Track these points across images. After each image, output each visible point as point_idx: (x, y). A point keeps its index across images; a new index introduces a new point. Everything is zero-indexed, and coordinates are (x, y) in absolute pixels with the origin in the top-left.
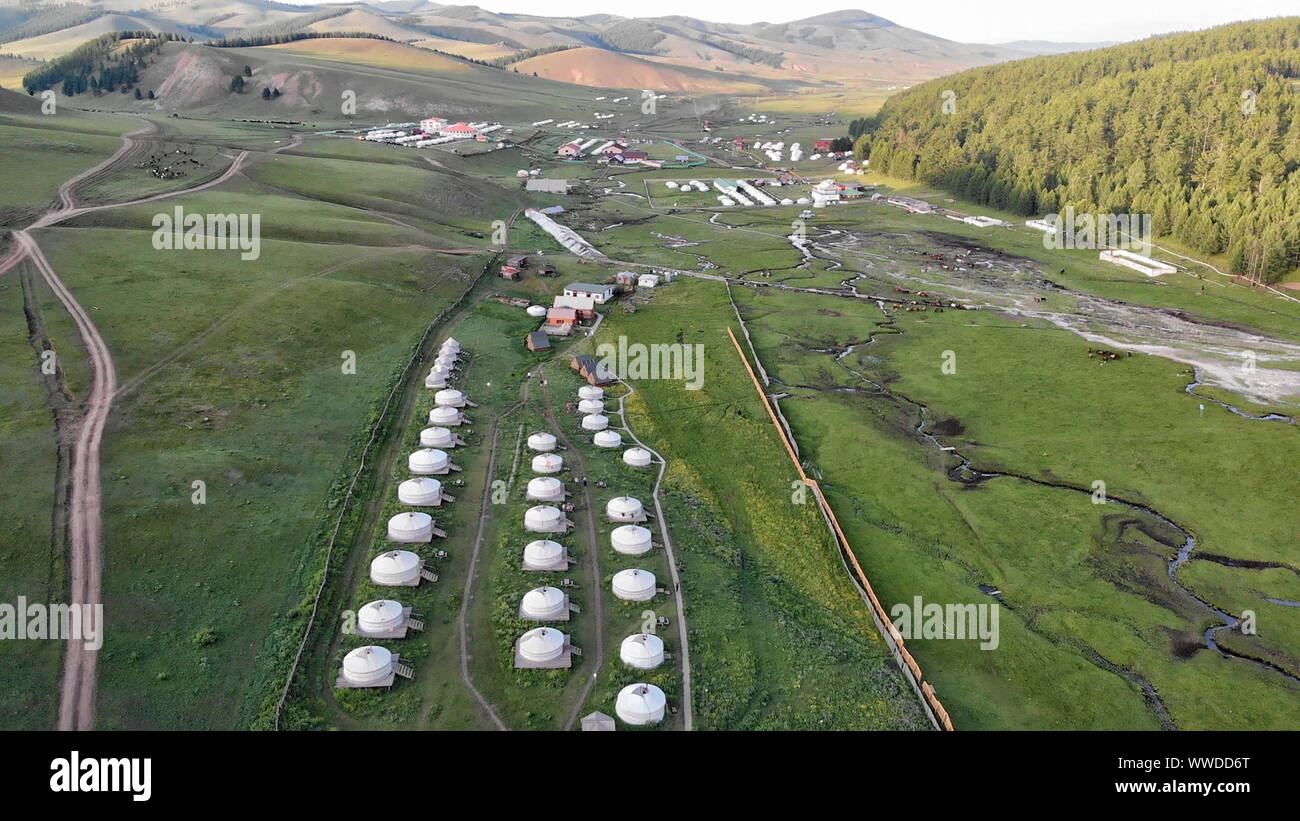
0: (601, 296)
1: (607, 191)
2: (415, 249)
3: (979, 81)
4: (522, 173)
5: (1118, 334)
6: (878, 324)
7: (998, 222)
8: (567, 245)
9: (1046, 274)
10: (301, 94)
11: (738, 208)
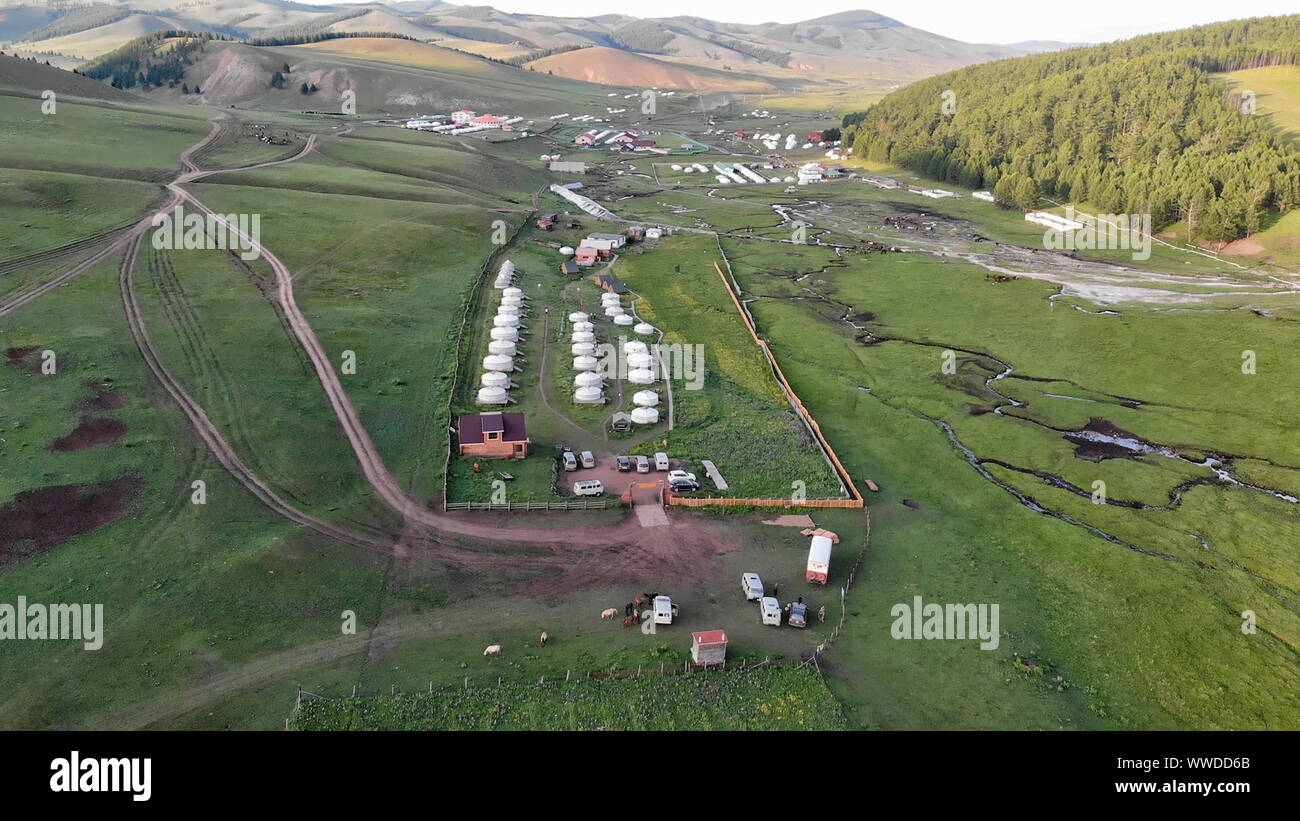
0: (618, 242)
1: (620, 173)
2: (469, 206)
3: (959, 78)
4: (544, 157)
5: (1015, 267)
6: (831, 261)
7: (950, 194)
8: (587, 210)
9: (977, 230)
10: (336, 89)
11: (733, 185)
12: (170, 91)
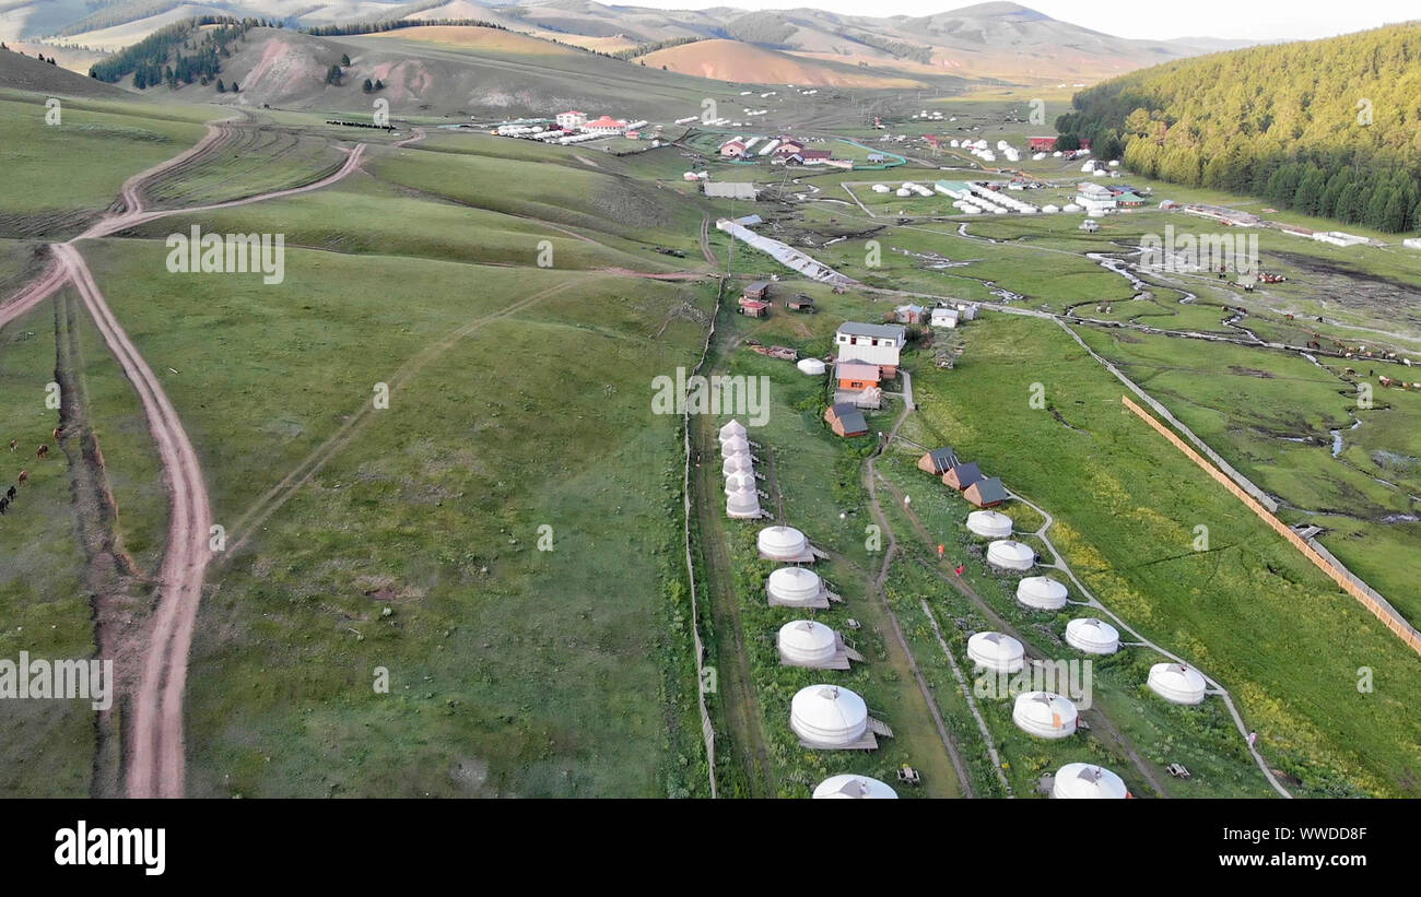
0: (894, 344)
1: (801, 197)
3: (1227, 68)
4: (691, 176)
7: (1363, 240)
8: (797, 267)
10: (407, 87)
11: (988, 216)
12: (202, 89)
